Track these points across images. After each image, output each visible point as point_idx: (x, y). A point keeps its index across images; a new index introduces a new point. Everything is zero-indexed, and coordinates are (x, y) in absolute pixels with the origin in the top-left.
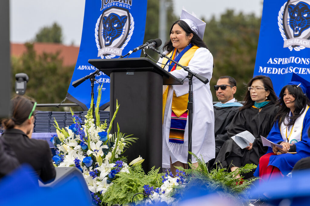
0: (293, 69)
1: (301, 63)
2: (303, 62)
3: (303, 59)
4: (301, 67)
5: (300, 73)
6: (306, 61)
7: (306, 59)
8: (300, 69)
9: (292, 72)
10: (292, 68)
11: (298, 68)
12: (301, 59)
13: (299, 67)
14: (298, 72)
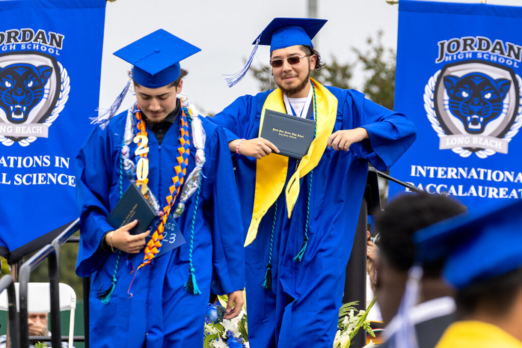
0: (22, 179)
1: (34, 166)
2: (37, 163)
3: (36, 158)
4: (35, 173)
5: (34, 183)
6: (43, 161)
7: (41, 157)
8: (35, 175)
9: (20, 183)
10: (21, 176)
11: (31, 175)
12: (33, 159)
13: (32, 173)
14: (32, 182)
